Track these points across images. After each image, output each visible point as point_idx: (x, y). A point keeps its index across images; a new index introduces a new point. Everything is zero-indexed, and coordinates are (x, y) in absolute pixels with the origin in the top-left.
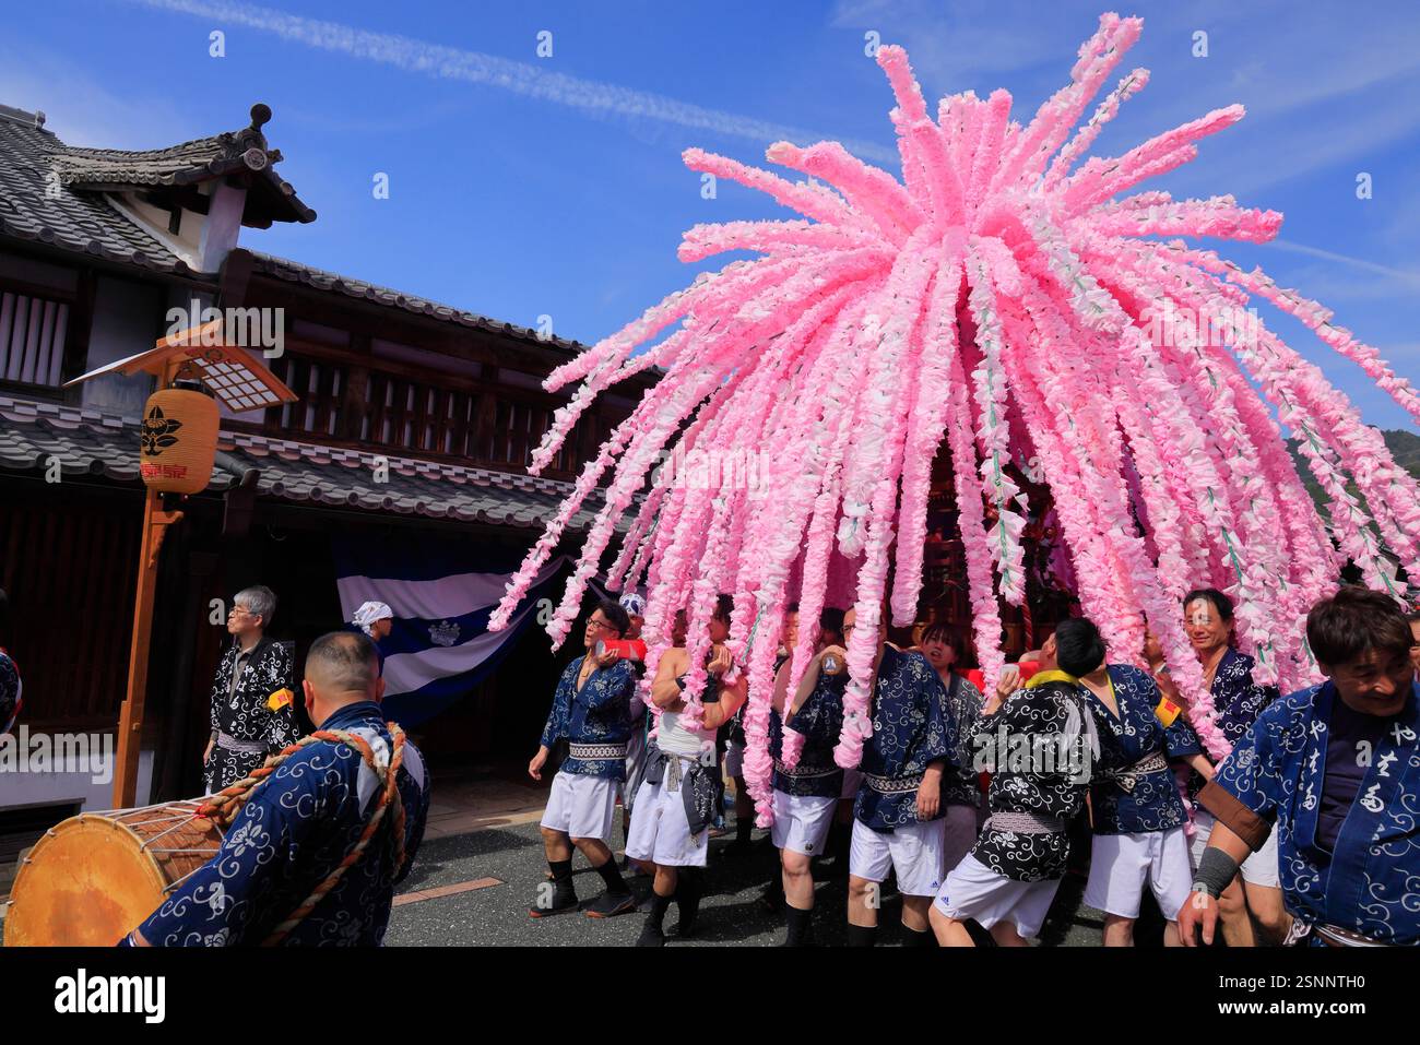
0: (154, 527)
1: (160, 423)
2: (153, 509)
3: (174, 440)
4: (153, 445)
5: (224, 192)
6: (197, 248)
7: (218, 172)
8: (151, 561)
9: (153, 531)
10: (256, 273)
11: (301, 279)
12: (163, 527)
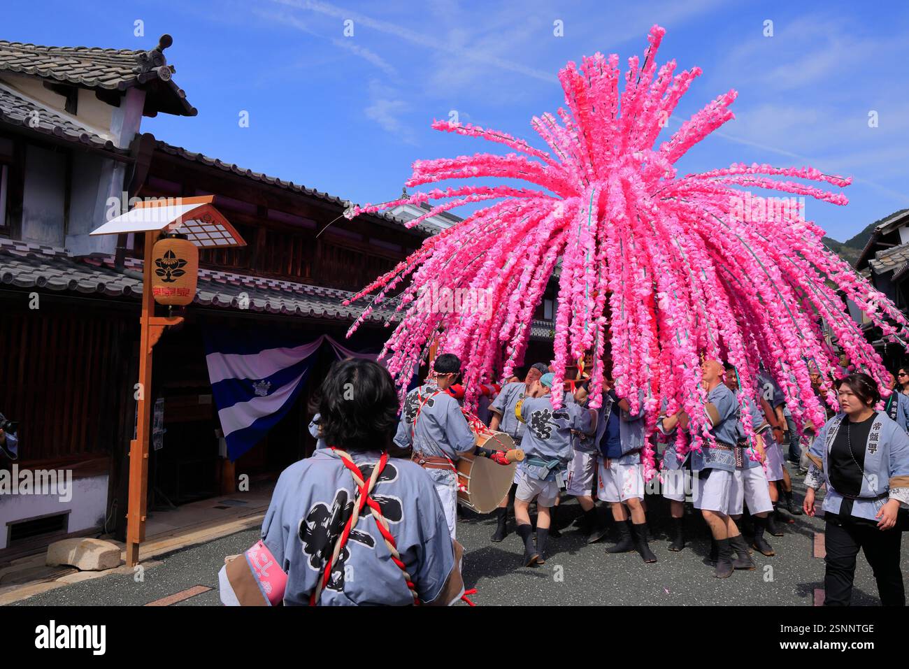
0: (150, 327)
1: (173, 261)
2: (150, 315)
3: (183, 272)
4: (169, 275)
5: (133, 92)
6: (109, 130)
7: (143, 82)
8: (151, 349)
9: (151, 330)
10: (155, 150)
11: (179, 153)
12: (163, 327)
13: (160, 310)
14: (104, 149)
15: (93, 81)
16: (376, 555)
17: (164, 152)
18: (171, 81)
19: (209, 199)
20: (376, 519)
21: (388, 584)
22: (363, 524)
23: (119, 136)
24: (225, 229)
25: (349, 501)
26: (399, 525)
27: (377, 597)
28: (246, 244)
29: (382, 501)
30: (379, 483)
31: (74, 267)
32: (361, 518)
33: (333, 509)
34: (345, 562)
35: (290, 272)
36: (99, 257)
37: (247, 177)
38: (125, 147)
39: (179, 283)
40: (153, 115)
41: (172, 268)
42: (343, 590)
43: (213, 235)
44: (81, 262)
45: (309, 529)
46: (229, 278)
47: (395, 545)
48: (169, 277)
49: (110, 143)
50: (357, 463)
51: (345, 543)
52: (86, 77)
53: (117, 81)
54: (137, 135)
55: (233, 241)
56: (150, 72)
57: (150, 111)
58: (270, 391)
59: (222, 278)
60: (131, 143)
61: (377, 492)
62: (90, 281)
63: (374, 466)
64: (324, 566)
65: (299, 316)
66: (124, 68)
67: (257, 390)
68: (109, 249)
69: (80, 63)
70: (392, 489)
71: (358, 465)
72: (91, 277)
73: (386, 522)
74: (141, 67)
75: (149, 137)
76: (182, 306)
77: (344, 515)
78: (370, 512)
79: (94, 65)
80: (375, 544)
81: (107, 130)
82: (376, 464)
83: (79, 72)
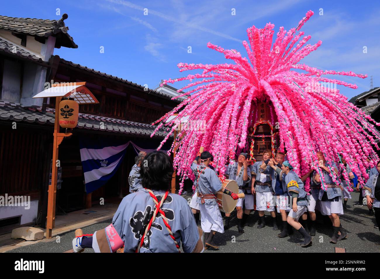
0: (58, 137)
1: (68, 110)
2: (57, 132)
3: (72, 114)
4: (66, 115)
5: (51, 38)
6: (40, 53)
7: (55, 33)
8: (58, 147)
9: (58, 138)
10: (60, 62)
11: (70, 64)
12: (63, 137)
13: (62, 130)
14: (38, 61)
15: (34, 33)
16: (163, 233)
17: (64, 63)
18: (67, 33)
19: (84, 83)
20: (163, 219)
21: (168, 246)
22: (157, 220)
23: (44, 56)
24: (90, 96)
25: (152, 210)
26: (173, 221)
27: (163, 251)
28: (99, 103)
29: (165, 211)
30: (164, 203)
31: (24, 111)
32: (156, 218)
33: (145, 214)
34: (150, 236)
35: (115, 115)
36: (35, 107)
37: (98, 74)
38: (47, 61)
39: (71, 119)
40: (59, 47)
41: (67, 112)
42: (149, 248)
43: (85, 99)
44: (27, 109)
45: (135, 222)
46: (90, 117)
47: (171, 229)
48: (66, 116)
49: (40, 59)
50: (155, 195)
51: (150, 228)
52: (30, 31)
53: (44, 33)
54: (52, 56)
55: (93, 101)
56: (58, 29)
57: (58, 46)
58: (108, 165)
59: (87, 117)
60: (50, 59)
61: (163, 207)
62: (32, 117)
63: (163, 196)
64: (141, 238)
65: (120, 133)
66: (47, 28)
67: (102, 164)
68: (40, 104)
69: (28, 25)
70: (170, 206)
71: (156, 196)
72: (32, 116)
73: (167, 220)
74: (54, 27)
75: (57, 57)
76: (71, 129)
77: (149, 216)
78: (161, 216)
79: (34, 26)
80: (162, 229)
81: (39, 53)
82: (163, 195)
83: (28, 29)
